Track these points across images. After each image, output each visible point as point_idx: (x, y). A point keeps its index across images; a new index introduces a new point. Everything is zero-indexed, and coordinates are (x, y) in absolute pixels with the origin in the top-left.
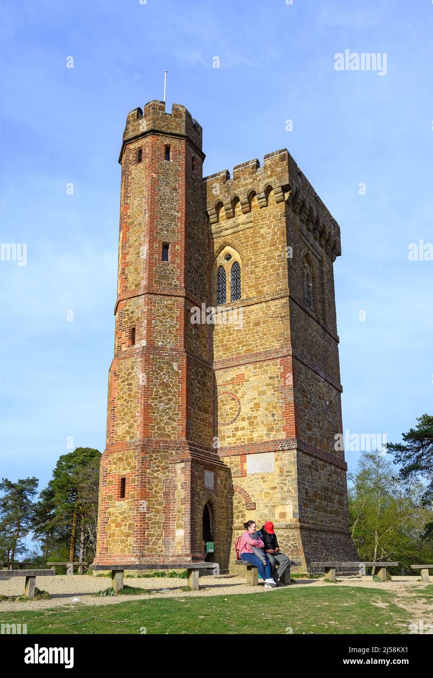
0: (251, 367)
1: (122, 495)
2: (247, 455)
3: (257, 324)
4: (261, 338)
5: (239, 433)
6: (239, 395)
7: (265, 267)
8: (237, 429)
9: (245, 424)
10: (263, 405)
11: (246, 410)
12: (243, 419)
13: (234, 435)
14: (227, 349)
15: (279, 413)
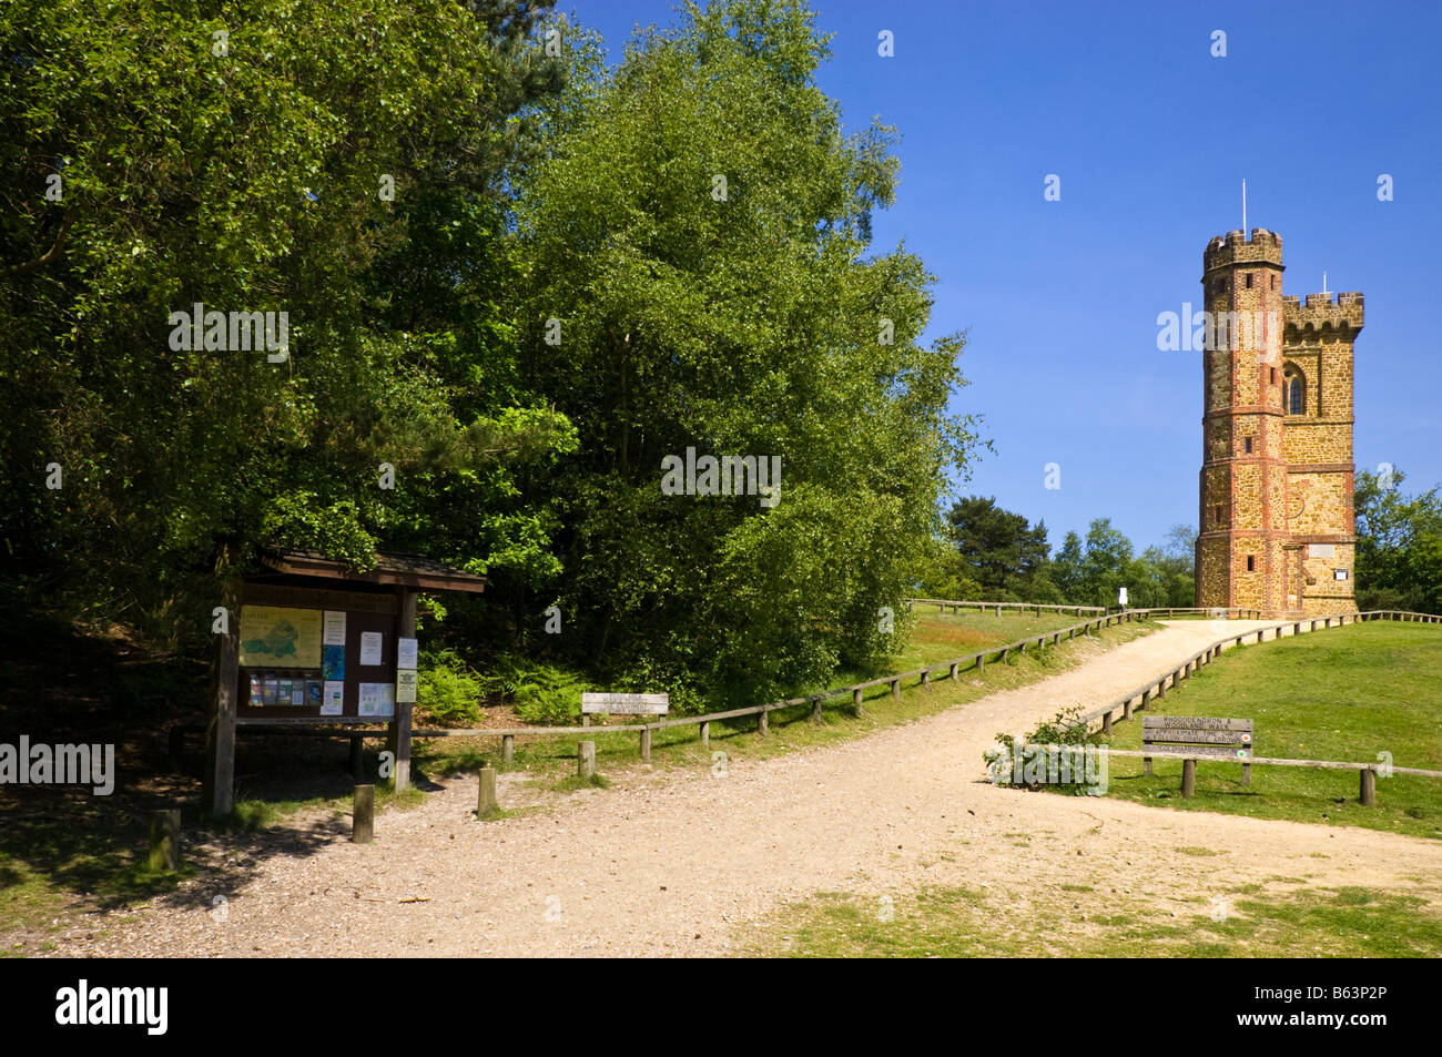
0: (1316, 475)
1: (1250, 568)
2: (1310, 546)
3: (1323, 440)
4: (1325, 453)
5: (1302, 526)
6: (1304, 495)
7: (1331, 393)
8: (1300, 523)
9: (1310, 519)
10: (1327, 505)
11: (1310, 508)
12: (1307, 516)
13: (1298, 527)
14: (1291, 457)
15: (1340, 515)
